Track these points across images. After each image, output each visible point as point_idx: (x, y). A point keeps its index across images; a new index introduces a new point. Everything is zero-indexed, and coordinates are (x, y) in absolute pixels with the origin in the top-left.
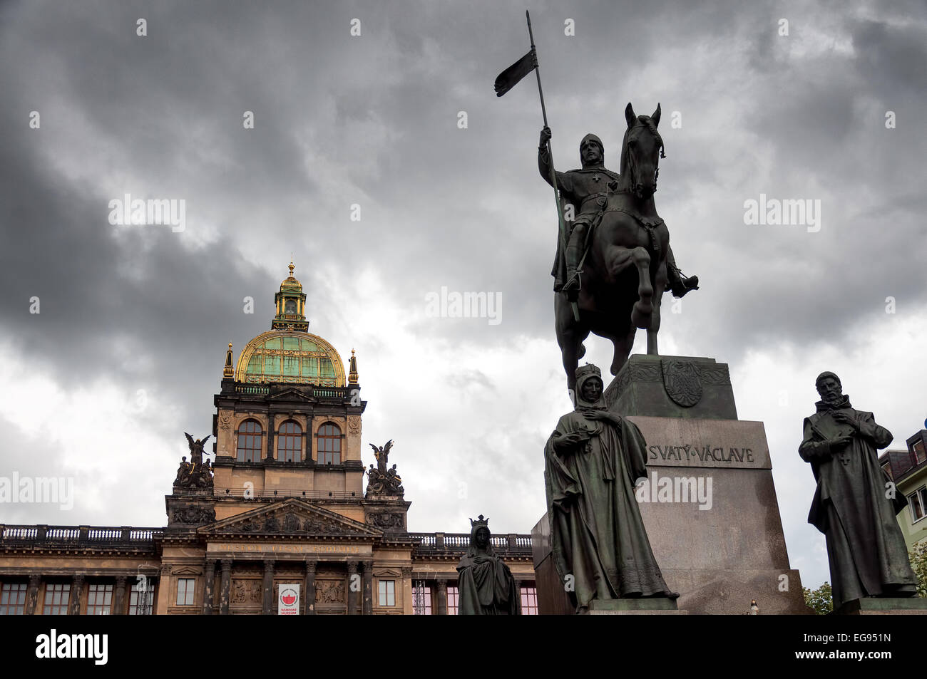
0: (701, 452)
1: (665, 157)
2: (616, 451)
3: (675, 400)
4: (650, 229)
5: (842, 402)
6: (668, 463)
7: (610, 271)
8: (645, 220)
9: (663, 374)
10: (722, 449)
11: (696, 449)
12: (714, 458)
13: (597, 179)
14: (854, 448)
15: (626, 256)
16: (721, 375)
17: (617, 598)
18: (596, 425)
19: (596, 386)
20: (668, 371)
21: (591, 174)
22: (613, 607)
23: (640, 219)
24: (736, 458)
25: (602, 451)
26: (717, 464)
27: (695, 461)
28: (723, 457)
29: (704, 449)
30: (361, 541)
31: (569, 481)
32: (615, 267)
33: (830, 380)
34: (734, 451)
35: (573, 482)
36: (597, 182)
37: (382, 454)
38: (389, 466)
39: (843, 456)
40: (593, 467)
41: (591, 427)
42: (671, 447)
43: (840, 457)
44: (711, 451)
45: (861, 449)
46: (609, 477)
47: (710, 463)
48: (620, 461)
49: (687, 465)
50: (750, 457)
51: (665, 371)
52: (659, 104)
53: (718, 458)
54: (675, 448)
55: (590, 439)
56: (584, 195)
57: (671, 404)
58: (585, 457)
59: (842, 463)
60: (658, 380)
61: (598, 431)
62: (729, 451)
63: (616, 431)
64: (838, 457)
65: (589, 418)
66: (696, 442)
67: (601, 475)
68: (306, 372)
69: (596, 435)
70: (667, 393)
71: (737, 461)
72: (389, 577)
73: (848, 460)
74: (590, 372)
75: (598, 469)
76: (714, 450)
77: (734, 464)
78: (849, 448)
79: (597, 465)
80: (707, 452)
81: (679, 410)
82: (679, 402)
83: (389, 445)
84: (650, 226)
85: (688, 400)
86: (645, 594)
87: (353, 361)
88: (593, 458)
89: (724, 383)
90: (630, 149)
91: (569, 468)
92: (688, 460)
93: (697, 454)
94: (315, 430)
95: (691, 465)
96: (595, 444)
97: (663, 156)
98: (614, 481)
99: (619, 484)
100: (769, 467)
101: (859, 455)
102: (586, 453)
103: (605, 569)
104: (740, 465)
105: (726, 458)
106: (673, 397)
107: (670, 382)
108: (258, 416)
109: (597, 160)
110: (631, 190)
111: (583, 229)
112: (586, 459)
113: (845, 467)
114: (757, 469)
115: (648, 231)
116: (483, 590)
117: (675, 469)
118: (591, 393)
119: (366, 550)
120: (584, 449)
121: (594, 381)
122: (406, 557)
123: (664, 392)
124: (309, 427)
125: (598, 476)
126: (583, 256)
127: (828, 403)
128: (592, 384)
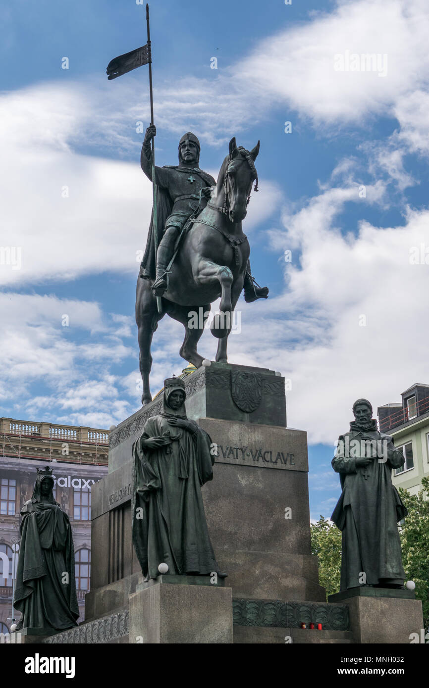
0: (254, 454)
1: (257, 191)
2: (191, 455)
3: (238, 406)
4: (235, 247)
5: (371, 427)
6: (228, 460)
7: (195, 278)
8: (232, 238)
9: (231, 382)
10: (271, 453)
11: (251, 452)
12: (265, 460)
13: (192, 181)
14: (374, 466)
15: (212, 270)
16: (278, 387)
17: (180, 575)
18: (177, 431)
19: (180, 397)
20: (235, 380)
21: (188, 175)
22: (177, 581)
23: (228, 237)
24: (281, 461)
25: (180, 454)
26: (266, 465)
27: (249, 461)
28: (271, 459)
29: (257, 451)
31: (152, 477)
32: (201, 276)
33: (365, 407)
34: (281, 454)
35: (155, 478)
36: (192, 183)
39: (365, 473)
40: (172, 466)
41: (174, 433)
42: (231, 448)
43: (362, 472)
44: (262, 453)
45: (379, 468)
46: (183, 476)
47: (261, 463)
48: (193, 463)
49: (242, 464)
50: (293, 461)
51: (233, 380)
52: (259, 141)
53: (267, 459)
54: (234, 448)
55: (171, 444)
56: (177, 194)
57: (235, 408)
58: (166, 457)
59: (363, 478)
60: (226, 387)
61: (179, 437)
62: (277, 454)
63: (192, 438)
64: (361, 472)
65: (173, 424)
66: (252, 444)
67: (177, 475)
69: (177, 440)
70: (233, 399)
71: (282, 463)
73: (368, 476)
74: (177, 385)
75: (175, 469)
76: (265, 452)
77: (279, 465)
78: (370, 467)
79: (175, 464)
80: (259, 454)
81: (240, 415)
82: (241, 407)
84: (236, 244)
85: (249, 407)
86: (201, 573)
88: (173, 460)
89: (279, 394)
90: (229, 177)
91: (152, 465)
92: (244, 459)
93: (251, 456)
95: (245, 464)
96: (175, 446)
97: (256, 190)
98: (187, 480)
99: (190, 483)
100: (306, 470)
101: (377, 472)
102: (168, 454)
103: (173, 551)
104: (284, 467)
105: (273, 461)
106: (237, 403)
107: (236, 390)
109: (193, 160)
110: (224, 212)
111: (175, 231)
112: (167, 459)
113: (365, 481)
114: (297, 471)
115: (233, 248)
116: (44, 534)
117: (232, 466)
118: (176, 403)
120: (166, 451)
121: (180, 393)
123: (230, 398)
125: (175, 475)
126: (172, 256)
127: (360, 426)
128: (176, 395)
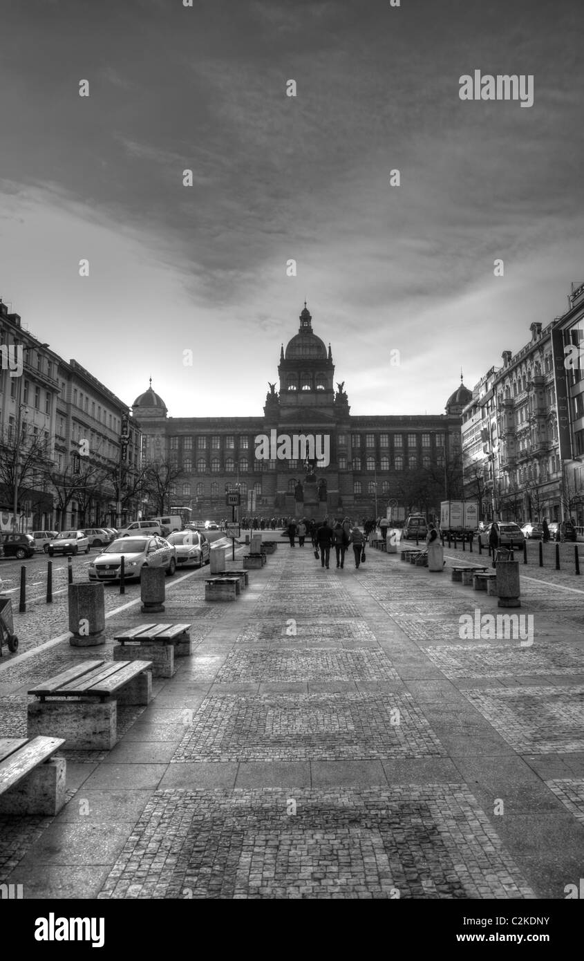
30: (331, 421)
37: (340, 387)
38: (343, 392)
68: (312, 353)
72: (343, 434)
83: (343, 384)
87: (330, 348)
94: (315, 377)
108: (294, 373)
119: (333, 425)
122: (349, 427)
124: (314, 377)
